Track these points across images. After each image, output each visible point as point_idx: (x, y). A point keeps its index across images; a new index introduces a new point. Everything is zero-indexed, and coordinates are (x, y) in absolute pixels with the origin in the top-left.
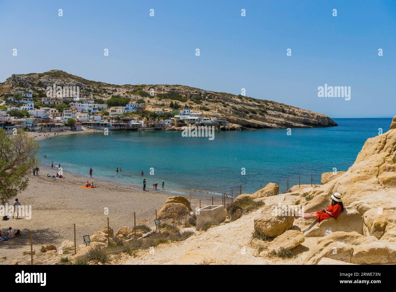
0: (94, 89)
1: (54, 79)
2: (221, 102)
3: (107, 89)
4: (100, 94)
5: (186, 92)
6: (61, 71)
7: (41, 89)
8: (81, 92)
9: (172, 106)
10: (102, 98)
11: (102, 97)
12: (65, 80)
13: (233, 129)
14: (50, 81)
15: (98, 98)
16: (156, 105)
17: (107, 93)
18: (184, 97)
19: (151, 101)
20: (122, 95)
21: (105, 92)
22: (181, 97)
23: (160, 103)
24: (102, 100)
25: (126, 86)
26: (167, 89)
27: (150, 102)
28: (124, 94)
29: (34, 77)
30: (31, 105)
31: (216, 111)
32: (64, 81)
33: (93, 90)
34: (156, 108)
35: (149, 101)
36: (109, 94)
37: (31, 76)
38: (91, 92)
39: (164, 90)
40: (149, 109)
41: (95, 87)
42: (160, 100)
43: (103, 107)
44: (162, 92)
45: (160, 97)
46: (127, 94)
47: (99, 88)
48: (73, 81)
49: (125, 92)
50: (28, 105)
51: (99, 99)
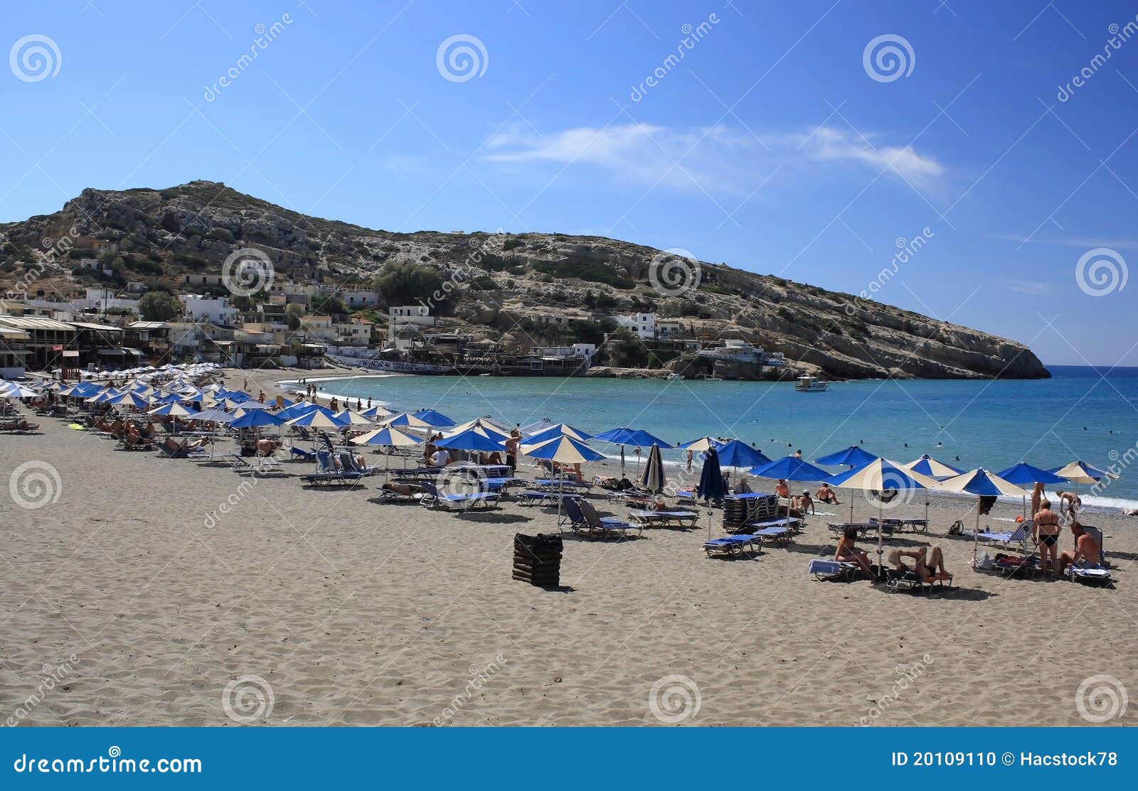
0: (329, 241)
1: (208, 208)
2: (736, 292)
3: (368, 245)
4: (349, 258)
5: (628, 257)
6: (221, 185)
7: (173, 235)
8: (293, 250)
9: (589, 302)
10: (356, 272)
11: (355, 266)
12: (243, 212)
14: (199, 211)
15: (343, 268)
16: (534, 298)
17: (370, 255)
18: (621, 273)
19: (517, 282)
20: (420, 262)
21: (365, 253)
22: (611, 271)
23: (550, 288)
24: (356, 275)
25: (424, 237)
26: (565, 247)
27: (517, 287)
28: (424, 259)
29: (149, 198)
31: (733, 321)
33: (324, 244)
34: (537, 306)
35: (511, 284)
36: (376, 258)
37: (140, 195)
38: (321, 252)
39: (554, 249)
40: (513, 307)
41: (329, 237)
42: (547, 280)
43: (364, 299)
44: (550, 257)
45: (546, 270)
46: (433, 260)
47: (342, 239)
48: (266, 214)
49: (426, 254)
51: (349, 272)
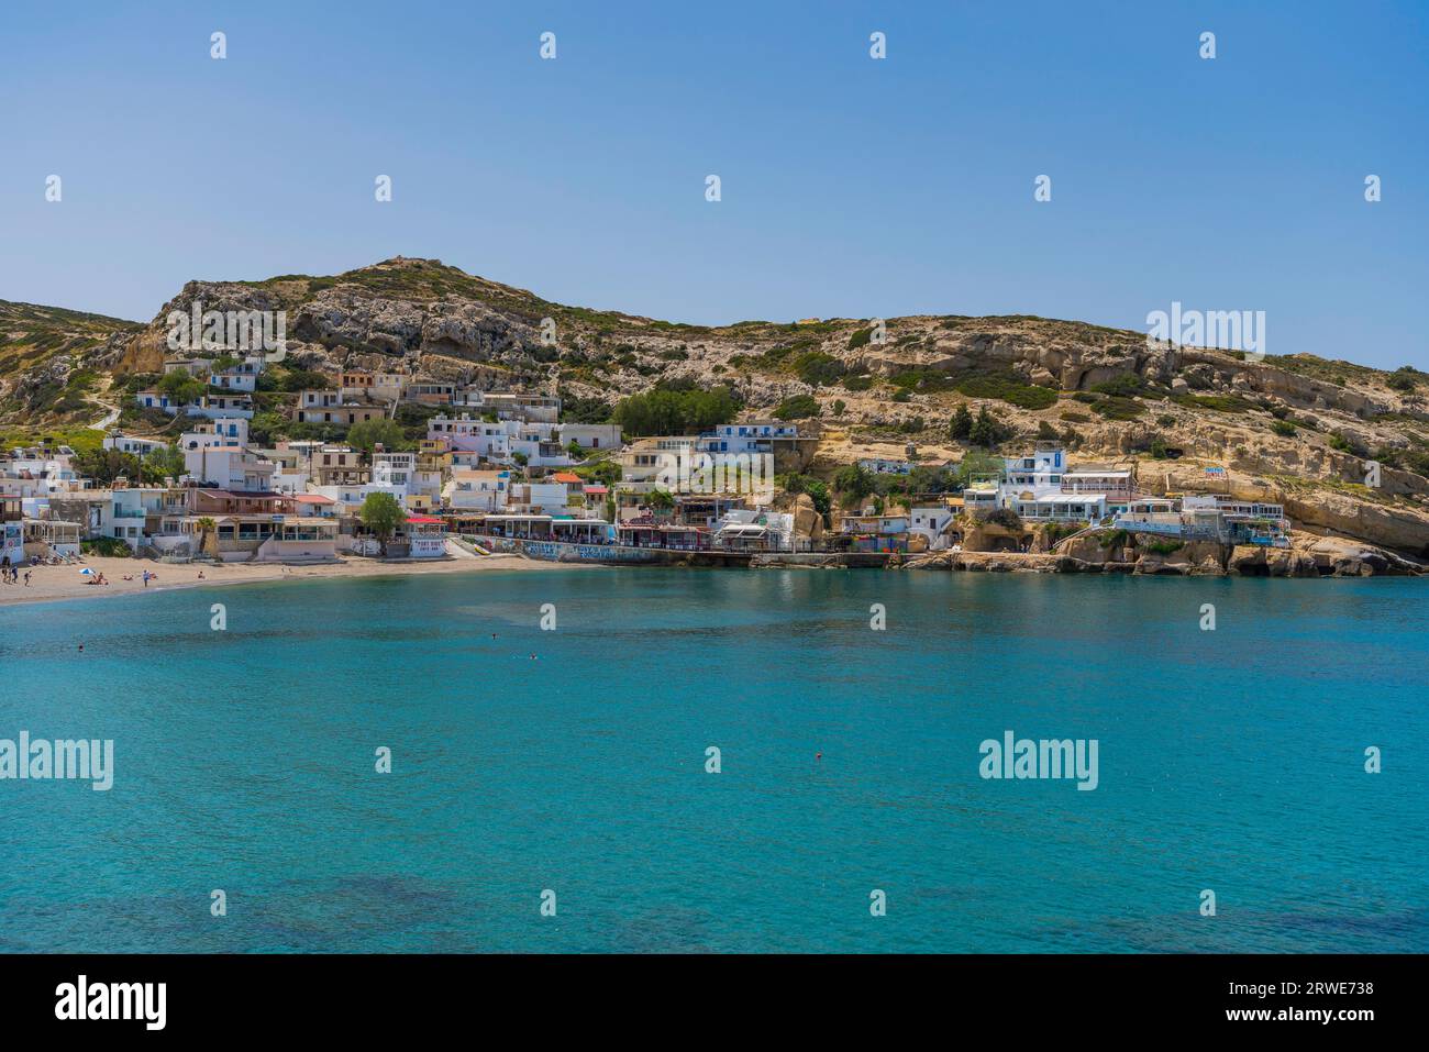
0: (575, 347)
1: (374, 302)
2: (1267, 406)
3: (639, 349)
4: (599, 373)
5: (1058, 351)
6: (435, 264)
7: (308, 348)
8: (501, 363)
9: (961, 430)
10: (603, 395)
11: (605, 385)
12: (431, 306)
13: (1321, 568)
14: (354, 308)
15: (581, 391)
16: (877, 428)
17: (636, 367)
18: (1038, 381)
19: (851, 403)
20: (708, 375)
21: (627, 363)
22: (1022, 379)
23: (903, 413)
24: (601, 401)
25: (743, 332)
26: (949, 337)
27: (847, 412)
28: (717, 369)
29: (288, 293)
30: (233, 428)
31: (1226, 462)
32: (426, 308)
33: (565, 351)
34: (871, 443)
35: (839, 407)
36: (645, 371)
37: (277, 287)
38: (553, 365)
39: (931, 342)
40: (840, 448)
41: (579, 340)
42: (900, 398)
43: (596, 441)
44: (919, 358)
45: (907, 381)
46: (731, 369)
47: (598, 342)
48: (468, 307)
49: (723, 362)
50: (219, 426)
51: (591, 395)
